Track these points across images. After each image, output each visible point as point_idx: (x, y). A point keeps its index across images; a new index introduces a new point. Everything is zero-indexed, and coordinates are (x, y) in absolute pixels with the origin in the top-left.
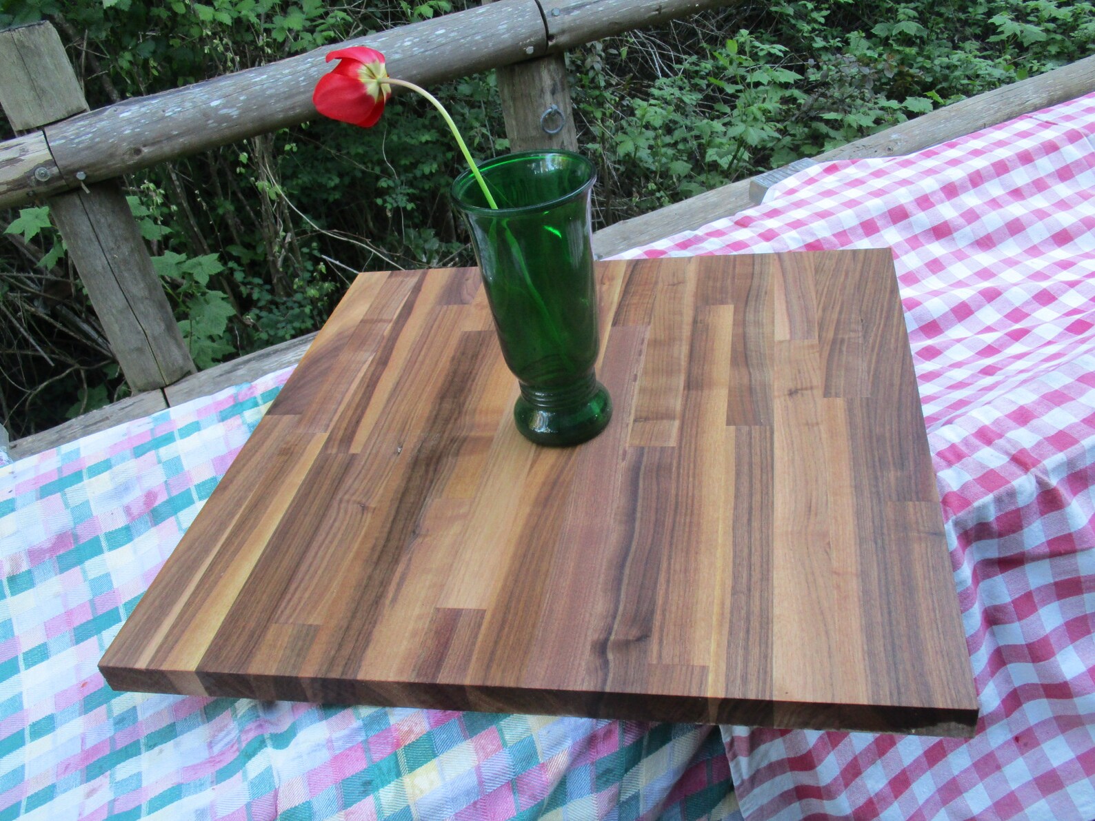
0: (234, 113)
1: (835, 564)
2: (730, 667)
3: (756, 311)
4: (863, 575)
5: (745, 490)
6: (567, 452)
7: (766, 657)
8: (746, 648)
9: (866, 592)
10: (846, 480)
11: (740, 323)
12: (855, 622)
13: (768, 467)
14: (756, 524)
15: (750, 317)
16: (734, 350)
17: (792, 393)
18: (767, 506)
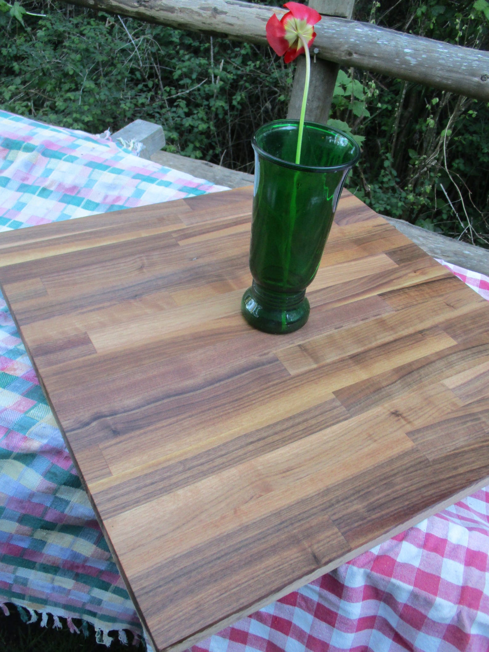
0: (413, 62)
1: (243, 507)
2: (117, 487)
3: (463, 358)
4: (246, 528)
5: (278, 428)
6: (247, 327)
7: (137, 502)
8: (138, 489)
9: (229, 536)
10: (330, 481)
11: (441, 356)
12: (197, 541)
13: (309, 431)
14: (250, 447)
15: (454, 358)
16: (410, 364)
17: (396, 414)
18: (273, 446)
